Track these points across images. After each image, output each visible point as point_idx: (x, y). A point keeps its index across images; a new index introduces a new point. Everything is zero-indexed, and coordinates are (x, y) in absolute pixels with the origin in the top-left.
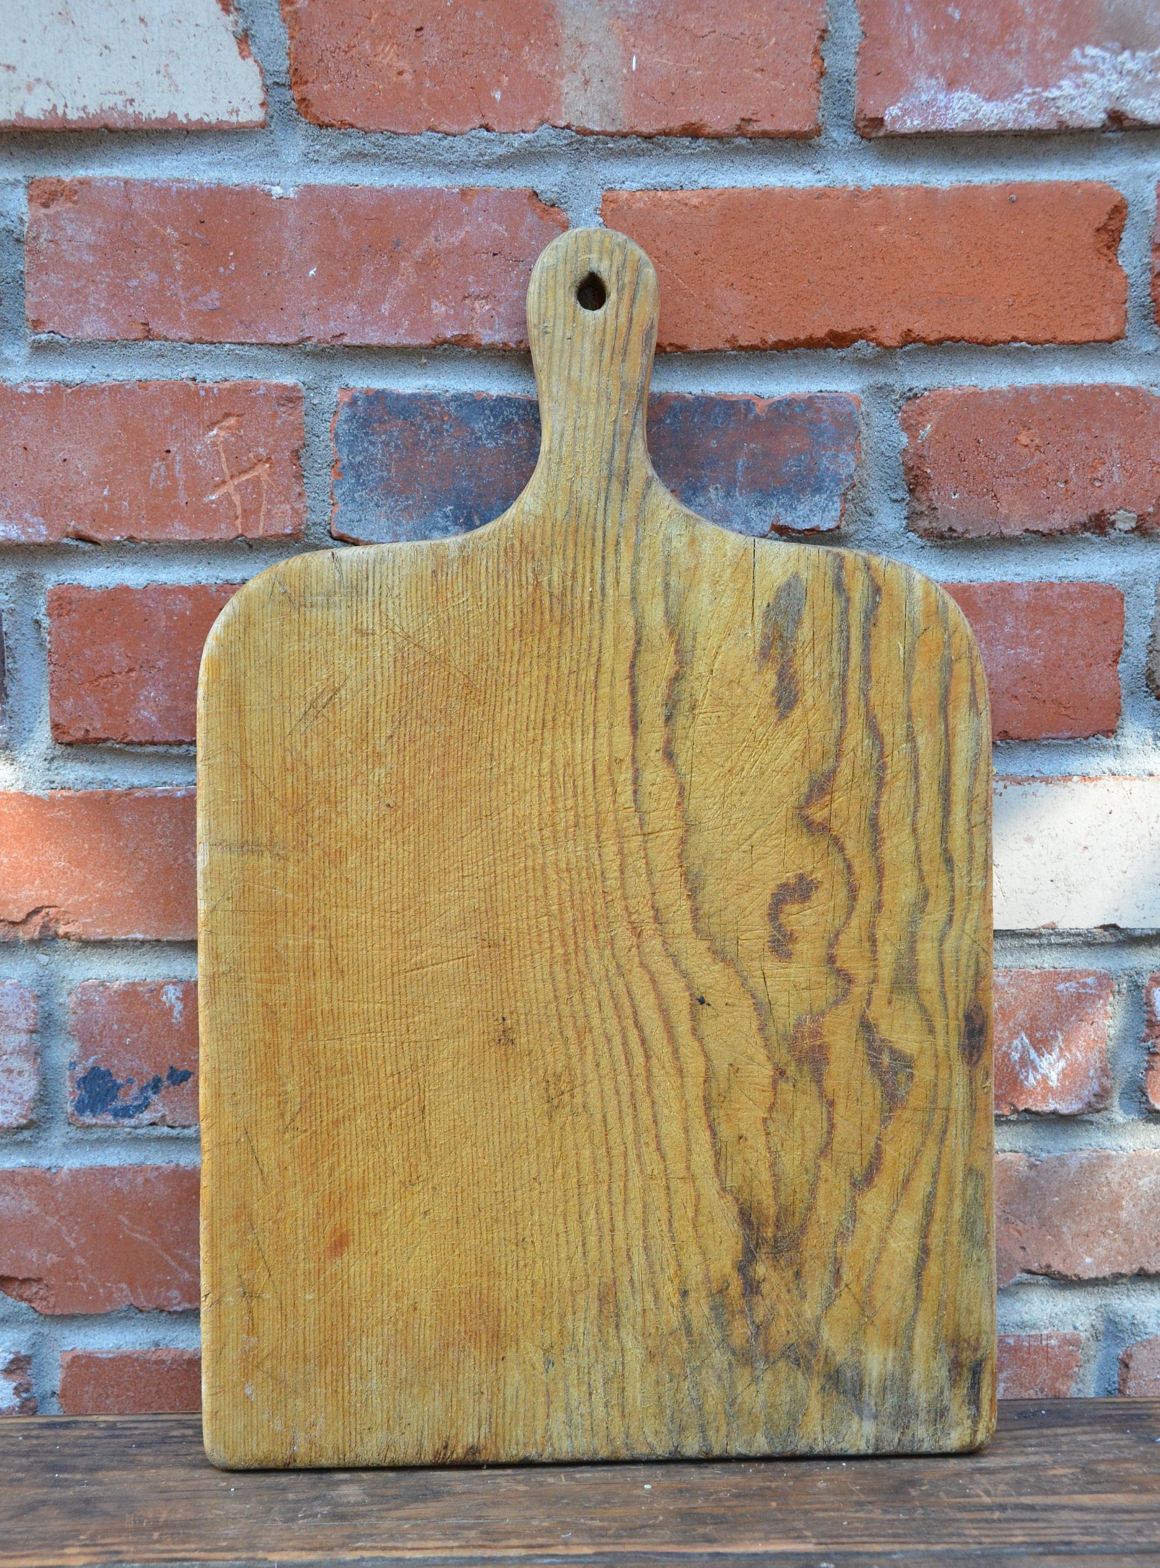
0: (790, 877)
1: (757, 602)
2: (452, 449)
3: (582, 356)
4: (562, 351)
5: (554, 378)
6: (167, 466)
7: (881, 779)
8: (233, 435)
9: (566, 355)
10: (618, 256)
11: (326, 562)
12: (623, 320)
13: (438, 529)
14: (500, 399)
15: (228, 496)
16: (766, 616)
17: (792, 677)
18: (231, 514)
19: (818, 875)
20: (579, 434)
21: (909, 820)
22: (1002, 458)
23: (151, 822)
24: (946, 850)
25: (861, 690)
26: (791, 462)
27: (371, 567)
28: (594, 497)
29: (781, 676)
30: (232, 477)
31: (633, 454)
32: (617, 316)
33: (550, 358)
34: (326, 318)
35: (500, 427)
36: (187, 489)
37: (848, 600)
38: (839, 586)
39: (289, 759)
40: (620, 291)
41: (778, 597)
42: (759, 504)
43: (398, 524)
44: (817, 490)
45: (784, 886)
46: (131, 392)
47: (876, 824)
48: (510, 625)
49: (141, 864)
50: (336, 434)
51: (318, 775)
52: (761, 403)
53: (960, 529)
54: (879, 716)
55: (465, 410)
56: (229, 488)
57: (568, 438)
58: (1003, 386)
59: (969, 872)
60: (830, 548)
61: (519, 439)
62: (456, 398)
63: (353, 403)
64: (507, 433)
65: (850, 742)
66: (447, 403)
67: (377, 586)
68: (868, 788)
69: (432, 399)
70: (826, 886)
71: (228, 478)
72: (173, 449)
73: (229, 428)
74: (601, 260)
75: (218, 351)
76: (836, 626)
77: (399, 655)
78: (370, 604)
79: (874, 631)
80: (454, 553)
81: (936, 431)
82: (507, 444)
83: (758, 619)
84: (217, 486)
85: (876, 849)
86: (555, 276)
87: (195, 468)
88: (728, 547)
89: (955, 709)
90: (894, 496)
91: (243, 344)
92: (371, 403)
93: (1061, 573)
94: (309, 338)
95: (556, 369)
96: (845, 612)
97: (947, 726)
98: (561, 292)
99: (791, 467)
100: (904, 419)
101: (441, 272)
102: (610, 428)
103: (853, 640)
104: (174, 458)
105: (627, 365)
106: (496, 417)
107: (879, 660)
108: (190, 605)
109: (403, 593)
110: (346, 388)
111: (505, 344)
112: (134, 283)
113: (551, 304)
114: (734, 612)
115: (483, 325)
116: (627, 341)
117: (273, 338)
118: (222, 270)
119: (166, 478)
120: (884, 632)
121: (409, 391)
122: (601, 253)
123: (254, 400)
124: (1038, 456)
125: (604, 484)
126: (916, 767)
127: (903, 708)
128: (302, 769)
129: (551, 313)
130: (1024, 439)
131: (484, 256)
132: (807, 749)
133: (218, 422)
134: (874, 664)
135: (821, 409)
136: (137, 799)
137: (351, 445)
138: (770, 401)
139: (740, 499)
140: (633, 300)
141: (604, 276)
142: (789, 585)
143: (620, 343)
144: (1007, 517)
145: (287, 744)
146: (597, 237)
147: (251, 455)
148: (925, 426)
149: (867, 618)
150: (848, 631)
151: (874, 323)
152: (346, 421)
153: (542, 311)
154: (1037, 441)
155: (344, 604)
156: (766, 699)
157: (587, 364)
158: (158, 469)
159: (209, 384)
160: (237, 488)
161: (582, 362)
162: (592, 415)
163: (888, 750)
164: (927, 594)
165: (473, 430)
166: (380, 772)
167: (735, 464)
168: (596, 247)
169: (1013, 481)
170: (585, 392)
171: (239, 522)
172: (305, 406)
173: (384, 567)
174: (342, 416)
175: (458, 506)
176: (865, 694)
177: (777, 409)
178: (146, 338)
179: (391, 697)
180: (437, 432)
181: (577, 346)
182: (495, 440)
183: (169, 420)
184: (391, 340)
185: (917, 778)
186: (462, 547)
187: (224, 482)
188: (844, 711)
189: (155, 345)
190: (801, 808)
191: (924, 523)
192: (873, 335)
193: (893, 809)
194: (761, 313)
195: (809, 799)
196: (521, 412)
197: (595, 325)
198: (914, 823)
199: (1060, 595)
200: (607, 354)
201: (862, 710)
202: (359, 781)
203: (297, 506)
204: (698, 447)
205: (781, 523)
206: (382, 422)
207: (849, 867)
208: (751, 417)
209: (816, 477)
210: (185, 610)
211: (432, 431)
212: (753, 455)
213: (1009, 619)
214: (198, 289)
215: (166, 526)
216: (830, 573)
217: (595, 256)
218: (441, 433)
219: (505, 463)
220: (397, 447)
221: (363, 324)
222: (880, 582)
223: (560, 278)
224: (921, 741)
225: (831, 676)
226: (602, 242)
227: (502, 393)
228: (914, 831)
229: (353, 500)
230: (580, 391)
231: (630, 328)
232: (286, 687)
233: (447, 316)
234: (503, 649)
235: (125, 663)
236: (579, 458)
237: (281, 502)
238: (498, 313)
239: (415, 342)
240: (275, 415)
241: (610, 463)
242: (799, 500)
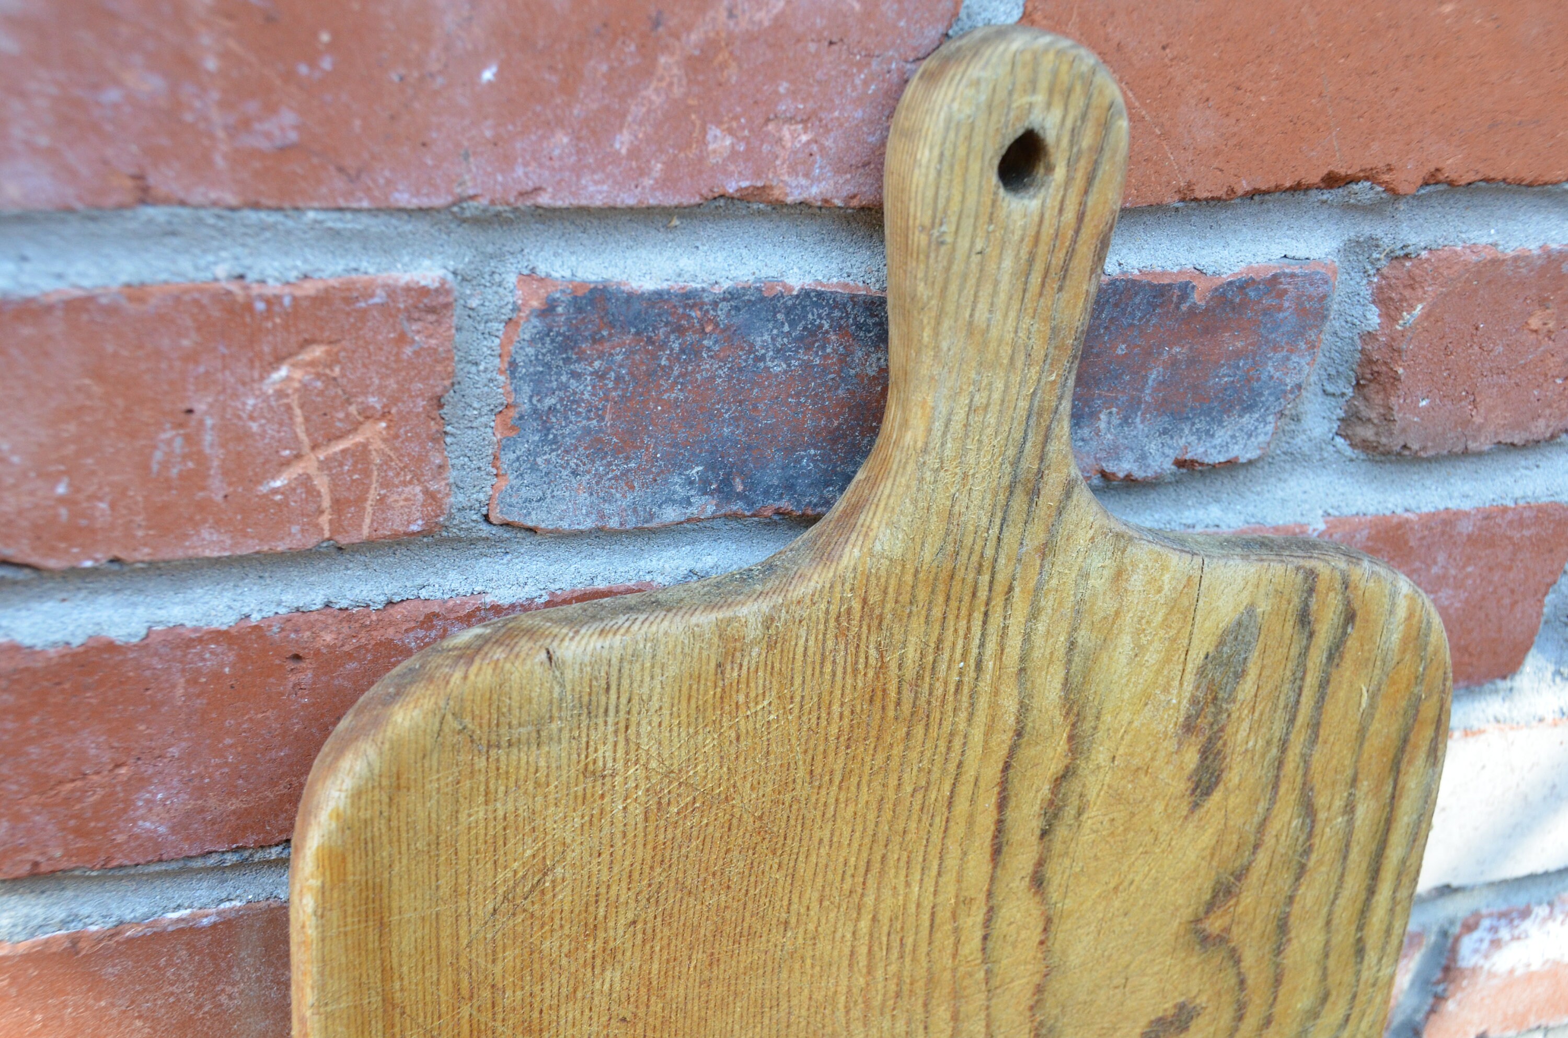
0: (1167, 1007)
1: (1193, 654)
2: (712, 378)
3: (996, 283)
4: (965, 277)
5: (946, 324)
6: (188, 438)
7: (1302, 867)
8: (318, 376)
9: (972, 281)
10: (1078, 100)
11: (538, 670)
12: (1070, 215)
13: (674, 502)
14: (806, 294)
15: (306, 481)
16: (1201, 672)
17: (1219, 753)
18: (312, 507)
19: (1202, 1000)
20: (976, 419)
21: (1325, 911)
22: (1500, 349)
23: (156, 967)
24: (1360, 940)
25: (1303, 756)
26: (1224, 370)
27: (614, 673)
28: (985, 521)
29: (1205, 753)
30: (315, 447)
31: (1053, 447)
32: (1061, 210)
33: (944, 289)
34: (507, 161)
35: (800, 339)
36: (226, 473)
37: (1311, 635)
38: (1304, 619)
39: (465, 984)
40: (1071, 165)
41: (1221, 643)
42: (1165, 432)
43: (609, 499)
44: (1249, 408)
45: (1160, 1020)
46: (112, 310)
47: (1286, 924)
48: (834, 730)
49: (139, 1023)
50: (513, 365)
51: (511, 998)
52: (1201, 285)
53: (1415, 446)
54: (1317, 787)
55: (743, 315)
56: (309, 465)
57: (957, 426)
58: (1533, 247)
59: (1380, 960)
60: (1301, 562)
61: (826, 357)
62: (731, 296)
63: (548, 309)
64: (808, 348)
65: (1275, 826)
66: (715, 304)
67: (624, 700)
68: (1285, 880)
69: (690, 298)
70: (1209, 1010)
71: (306, 449)
72: (200, 407)
73: (312, 364)
74: (1049, 105)
75: (290, 223)
76: (1288, 673)
77: (653, 803)
78: (611, 729)
79: (1335, 678)
80: (753, 631)
81: (1427, 315)
82: (807, 366)
83: (1190, 677)
84: (286, 463)
85: (1279, 953)
86: (969, 138)
87: (243, 436)
88: (1166, 577)
89: (1410, 762)
90: (1330, 388)
91: (340, 209)
92: (580, 310)
93: (1518, 493)
94: (473, 198)
95: (950, 308)
96: (1304, 653)
97: (1395, 788)
98: (975, 167)
99: (1224, 377)
100: (1380, 288)
101: (732, 74)
102: (1023, 404)
103: (1306, 692)
104: (201, 423)
105: (1064, 295)
106: (793, 324)
107: (1333, 712)
108: (231, 657)
109: (667, 706)
110: (531, 276)
111: (826, 201)
112: (112, 95)
114: (1158, 672)
115: (793, 171)
116: (1071, 253)
117: (403, 198)
118: (303, 69)
119: (185, 457)
120: (1348, 674)
121: (648, 285)
122: (1051, 92)
123: (363, 314)
124: (1548, 344)
125: (1002, 497)
126: (1348, 845)
127: (1349, 772)
128: (486, 994)
129: (955, 207)
130: (1534, 323)
131: (812, 47)
132: (1219, 843)
133: (290, 355)
134: (1325, 718)
135: (1285, 291)
136: (130, 940)
137: (538, 381)
138: (1218, 282)
139: (1140, 426)
140: (1090, 180)
141: (1050, 136)
142: (1239, 624)
143: (1058, 259)
144: (1480, 428)
145: (463, 963)
146: (1048, 62)
147: (353, 409)
148: (1413, 307)
149: (1330, 658)
150: (1303, 679)
151: (1393, 160)
152: (532, 341)
153: (940, 206)
154: (1551, 325)
155: (566, 735)
156: (1181, 786)
157: (1003, 296)
158: (169, 442)
159: (273, 287)
160: (324, 465)
161: (995, 293)
162: (999, 385)
163: (1318, 829)
165: (752, 345)
166: (613, 976)
167: (1145, 377)
168: (1043, 83)
169: (1503, 379)
170: (993, 345)
171: (324, 520)
172: (457, 316)
173: (637, 666)
174: (527, 330)
175: (711, 467)
176: (1306, 759)
177: (1224, 295)
178: (143, 202)
179: (637, 866)
180: (694, 351)
181: (992, 267)
182: (787, 360)
183: (192, 357)
184: (628, 199)
185: (1345, 858)
186: (768, 622)
187: (298, 457)
188: (1276, 787)
189: (158, 214)
190: (1198, 920)
192: (1386, 177)
193: (1309, 902)
194: (1240, 146)
195: (1210, 907)
196: (837, 314)
197: (1024, 228)
198: (1330, 913)
199: (1511, 523)
200: (1036, 279)
201: (1299, 780)
202: (579, 995)
203: (433, 487)
205: (1188, 457)
206: (596, 340)
207: (1242, 982)
208: (1184, 307)
209: (1251, 390)
210: (223, 666)
211: (682, 351)
212: (1174, 362)
214: (252, 107)
215: (186, 536)
216: (1296, 600)
217: (1040, 98)
218: (697, 354)
219: (798, 395)
220: (619, 379)
221: (578, 170)
222: (1356, 605)
223: (978, 140)
224: (1361, 811)
225: (1269, 743)
226: (1055, 73)
227: (808, 282)
228: (1328, 923)
229: (534, 468)
230: (986, 343)
231: (1077, 231)
232: (463, 879)
233: (734, 154)
234: (818, 771)
235: (106, 757)
236: (971, 458)
237: (405, 484)
238: (822, 148)
239: (672, 200)
240: (402, 339)
241: (1016, 463)
242: (1220, 423)
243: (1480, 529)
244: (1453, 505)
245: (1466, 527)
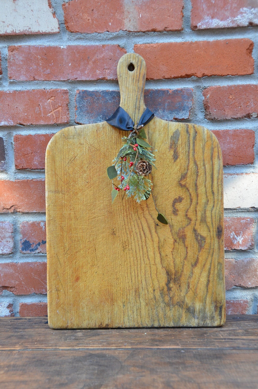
0: (177, 197)
1: (169, 136)
2: (101, 103)
3: (129, 82)
4: (125, 81)
5: (123, 86)
6: (39, 108)
7: (197, 175)
8: (53, 101)
9: (126, 81)
10: (137, 59)
11: (73, 129)
12: (138, 73)
13: (99, 121)
14: (112, 91)
15: (52, 114)
16: (171, 139)
17: (177, 152)
18: (53, 118)
19: (183, 196)
20: (128, 99)
21: (204, 184)
22: (226, 102)
23: (37, 187)
24: (212, 191)
25: (193, 155)
26: (177, 104)
27: (83, 130)
28: (132, 113)
29: (174, 152)
30: (53, 110)
31: (141, 103)
32: (137, 73)
33: (122, 82)
34: (73, 75)
35: (112, 98)
36: (43, 113)
37: (190, 134)
38: (187, 132)
39: (65, 172)
40: (137, 67)
41: (174, 134)
42: (170, 113)
43: (90, 120)
44: (184, 110)
45: (176, 199)
46: (31, 92)
47: (197, 185)
48: (114, 142)
49: (35, 196)
50: (76, 100)
51: (72, 176)
52: (171, 91)
53: (216, 118)
54: (197, 161)
55: (104, 94)
56: (53, 113)
57: (126, 100)
58: (226, 85)
59: (218, 195)
60: (185, 123)
61: (116, 100)
62: (102, 91)
63: (80, 93)
64: (114, 99)
65: (190, 167)
66: (100, 93)
67: (84, 134)
68: (195, 177)
69: (97, 92)
70: (185, 199)
71: (52, 111)
72: (40, 104)
73: (52, 99)
74: (133, 60)
75: (50, 83)
76: (187, 141)
77: (89, 149)
78: (83, 138)
79: (195, 142)
80: (101, 126)
81: (210, 96)
82: (114, 101)
83: (169, 139)
84: (50, 112)
85: (196, 190)
86: (123, 64)
87: (45, 108)
88: (162, 123)
89: (214, 159)
90: (202, 111)
91: (55, 81)
92: (83, 93)
93: (240, 127)
94: (70, 79)
95: (123, 85)
96: (189, 137)
97: (212, 162)
98: (124, 67)
99: (178, 105)
100: (203, 93)
101: (98, 64)
102: (135, 97)
103: (191, 144)
104: (41, 106)
105: (139, 83)
106: (111, 95)
107: (197, 148)
108: (45, 138)
109: (90, 135)
110: (78, 90)
111: (113, 79)
112: (31, 68)
113: (122, 70)
114: (164, 138)
115: (108, 75)
116: (139, 78)
117: (62, 79)
118: (50, 65)
119: (39, 111)
120: (198, 142)
121: (92, 90)
122: (133, 59)
123: (58, 93)
124: (234, 101)
125: (134, 110)
126: (205, 172)
127: (202, 159)
128: (68, 174)
129: (122, 72)
130: (231, 97)
131: (108, 60)
132: (180, 168)
133: (50, 98)
134: (196, 149)
135: (184, 92)
136: (34, 181)
137: (79, 102)
138: (173, 90)
139: (166, 112)
140: (140, 69)
141: (134, 64)
142: (176, 132)
143: (138, 78)
144: (227, 115)
145: (65, 169)
146: (132, 55)
147: (57, 105)
148: (208, 95)
149: (194, 139)
150: (190, 142)
151: (196, 72)
152: (78, 97)
153: (120, 72)
154: (234, 98)
155: (77, 138)
156: (171, 157)
157: (130, 83)
158: (37, 109)
159: (48, 90)
160: (54, 113)
161: (129, 83)
162: (131, 95)
163: (199, 168)
164: (208, 133)
165: (106, 98)
166: (85, 175)
167: (165, 105)
168: (132, 57)
169: (228, 107)
170: (130, 89)
171: (55, 120)
172: (69, 94)
173: (86, 129)
174: (78, 96)
175: (103, 116)
176: (194, 156)
177: (174, 92)
178: (34, 80)
179: (87, 158)
180: (98, 99)
181: (128, 79)
182: (111, 100)
183: (39, 98)
184: (88, 79)
185: (206, 174)
186: (103, 125)
187: (51, 111)
188: (189, 160)
189: (36, 81)
190: (179, 182)
191: (208, 117)
192: (196, 75)
193: (200, 181)
194: (170, 70)
195: (181, 180)
196: (117, 94)
197: (132, 75)
198: (205, 184)
199: (240, 132)
200: (135, 81)
201: (193, 159)
202: (81, 177)
203: (68, 116)
204: (156, 101)
205: (175, 117)
206: (86, 97)
207: (190, 195)
208: (168, 94)
209: (183, 107)
210: (44, 140)
211: (97, 99)
212: (169, 102)
213: (228, 138)
214: (45, 69)
215: (39, 121)
216: (185, 129)
217: (132, 59)
218: (99, 99)
219: (113, 105)
220: (89, 103)
221: (81, 76)
222: (197, 130)
223: (124, 64)
224: (207, 166)
225: (186, 152)
226: (133, 56)
227: (112, 90)
228: (205, 186)
229: (80, 115)
230: (129, 89)
231: (140, 75)
232: (64, 156)
233: (100, 73)
234: (112, 147)
235: (31, 151)
236: (129, 104)
237: (64, 116)
238: (111, 72)
239: (93, 79)
240: (62, 96)
241: (136, 105)
242: (179, 112)
243: (234, 133)
244: (227, 129)
245: (231, 133)
